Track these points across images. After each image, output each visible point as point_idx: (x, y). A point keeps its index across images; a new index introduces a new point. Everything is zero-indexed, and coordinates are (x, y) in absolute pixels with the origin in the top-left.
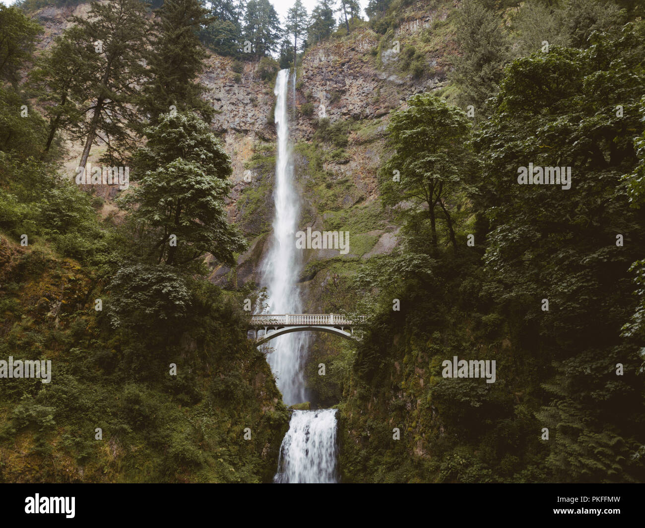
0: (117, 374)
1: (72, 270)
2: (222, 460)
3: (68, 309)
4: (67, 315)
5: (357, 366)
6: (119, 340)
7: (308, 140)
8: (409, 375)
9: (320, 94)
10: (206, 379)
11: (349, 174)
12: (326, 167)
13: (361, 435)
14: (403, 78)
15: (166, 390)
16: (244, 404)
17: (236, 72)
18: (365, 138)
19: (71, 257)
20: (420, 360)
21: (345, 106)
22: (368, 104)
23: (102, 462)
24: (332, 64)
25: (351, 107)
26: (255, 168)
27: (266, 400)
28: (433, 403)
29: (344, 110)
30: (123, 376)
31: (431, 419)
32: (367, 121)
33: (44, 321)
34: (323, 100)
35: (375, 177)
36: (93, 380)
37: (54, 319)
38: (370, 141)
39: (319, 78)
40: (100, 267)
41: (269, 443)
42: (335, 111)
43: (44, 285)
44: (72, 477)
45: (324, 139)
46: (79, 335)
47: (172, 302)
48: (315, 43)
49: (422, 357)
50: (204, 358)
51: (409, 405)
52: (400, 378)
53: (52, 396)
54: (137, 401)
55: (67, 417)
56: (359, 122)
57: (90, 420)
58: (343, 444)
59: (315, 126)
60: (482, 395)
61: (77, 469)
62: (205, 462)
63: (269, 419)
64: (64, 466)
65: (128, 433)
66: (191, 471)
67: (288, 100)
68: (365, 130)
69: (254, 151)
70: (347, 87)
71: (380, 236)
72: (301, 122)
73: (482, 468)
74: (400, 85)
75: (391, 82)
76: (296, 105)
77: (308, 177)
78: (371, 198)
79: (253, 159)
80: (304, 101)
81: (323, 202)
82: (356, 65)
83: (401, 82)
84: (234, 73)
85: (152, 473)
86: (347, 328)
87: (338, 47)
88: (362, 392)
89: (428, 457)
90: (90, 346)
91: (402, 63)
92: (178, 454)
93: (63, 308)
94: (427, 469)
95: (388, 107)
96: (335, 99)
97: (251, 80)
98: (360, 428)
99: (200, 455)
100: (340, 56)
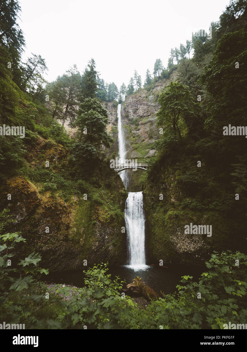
0: (75, 178)
1: (61, 147)
2: (109, 203)
3: (60, 159)
4: (60, 160)
5: (148, 178)
6: (76, 168)
7: (127, 124)
8: (168, 177)
9: (131, 111)
10: (102, 181)
11: (140, 133)
12: (133, 132)
13: (151, 198)
14: (155, 104)
15: (90, 183)
16: (114, 189)
17: (106, 105)
18: (144, 122)
19: (60, 144)
20: (171, 172)
21: (138, 114)
22: (145, 113)
23: (72, 201)
24: (134, 101)
25: (140, 114)
26: (112, 133)
27: (121, 188)
28: (177, 185)
29: (138, 115)
30: (77, 178)
31: (177, 190)
32: (145, 118)
33: (53, 161)
34: (131, 112)
35: (147, 134)
36: (69, 179)
37: (56, 161)
38: (146, 123)
39: (130, 106)
40: (69, 148)
41: (122, 200)
42: (135, 115)
43: (52, 151)
44: (63, 205)
45: (132, 124)
46: (63, 166)
47: (91, 153)
48: (129, 95)
49: (172, 171)
50: (102, 175)
51: (168, 187)
52: (165, 179)
53: (56, 182)
54: (82, 185)
55: (61, 188)
56: (142, 118)
57: (68, 189)
58: (145, 201)
59: (129, 120)
60: (197, 179)
61: (64, 203)
62: (104, 203)
63: (122, 193)
64: (60, 201)
65: (80, 194)
66: (99, 206)
67: (121, 113)
68: (144, 120)
69: (112, 128)
70: (139, 108)
71: (149, 151)
72: (125, 119)
73: (197, 203)
74: (154, 106)
75: (152, 106)
76: (124, 114)
77: (127, 135)
78: (146, 140)
79: (112, 130)
80: (126, 113)
81: (132, 142)
82: (141, 101)
83: (155, 105)
84: (105, 106)
85: (87, 206)
86: (145, 167)
87: (136, 96)
88: (151, 185)
89: (176, 201)
90: (67, 170)
91: (155, 99)
92: (95, 200)
93: (58, 158)
94: (176, 205)
95: (151, 113)
96: (135, 112)
97: (110, 108)
98: (151, 196)
99: (102, 201)
100: (136, 99)
